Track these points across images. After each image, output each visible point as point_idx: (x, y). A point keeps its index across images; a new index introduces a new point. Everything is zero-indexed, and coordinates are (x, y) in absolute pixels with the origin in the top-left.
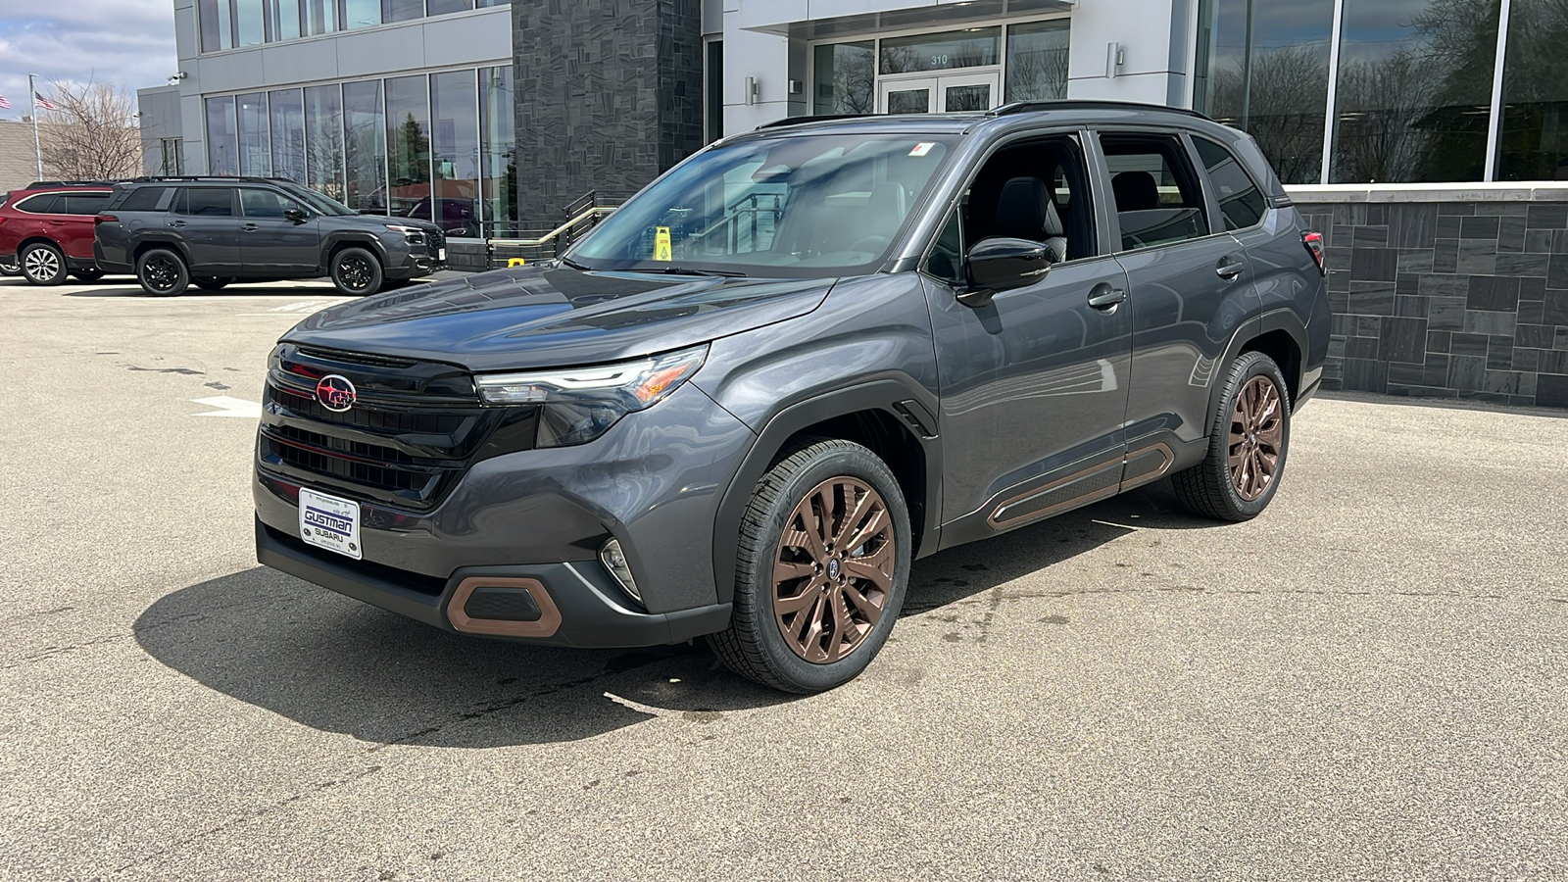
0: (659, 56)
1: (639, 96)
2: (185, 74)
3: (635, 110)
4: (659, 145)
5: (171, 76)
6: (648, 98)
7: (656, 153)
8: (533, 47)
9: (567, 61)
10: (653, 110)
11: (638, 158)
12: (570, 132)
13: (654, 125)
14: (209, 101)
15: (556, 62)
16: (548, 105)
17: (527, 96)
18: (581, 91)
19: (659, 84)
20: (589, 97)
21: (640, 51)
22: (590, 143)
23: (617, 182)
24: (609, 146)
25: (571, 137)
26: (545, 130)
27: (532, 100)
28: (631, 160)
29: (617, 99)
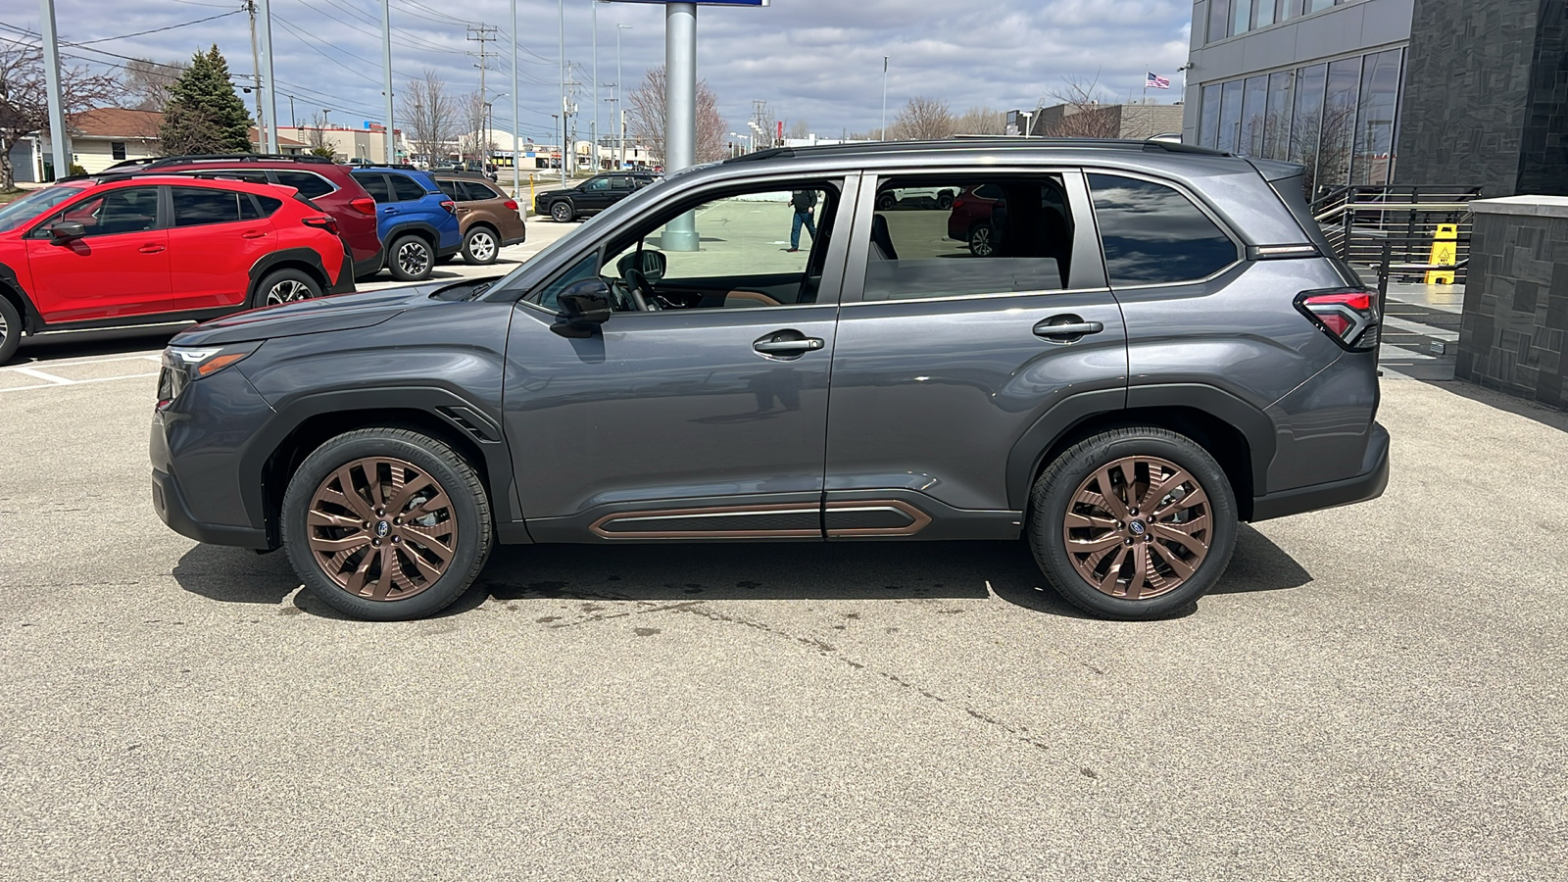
0: (1539, 26)
1: (1513, 74)
2: (1192, 64)
3: (1507, 90)
4: (1524, 130)
5: (1179, 67)
6: (1521, 75)
7: (1520, 139)
8: (1428, 23)
9: (1454, 37)
10: (1524, 89)
11: (1502, 144)
12: (1447, 116)
13: (1523, 107)
14: (1206, 90)
15: (1446, 38)
16: (1432, 87)
17: (1416, 79)
18: (1462, 70)
19: (1535, 57)
20: (1468, 77)
21: (1522, 20)
22: (1462, 128)
23: (1480, 173)
24: (1478, 131)
25: (1446, 122)
26: (1426, 113)
27: (1420, 82)
28: (1496, 146)
29: (1493, 78)
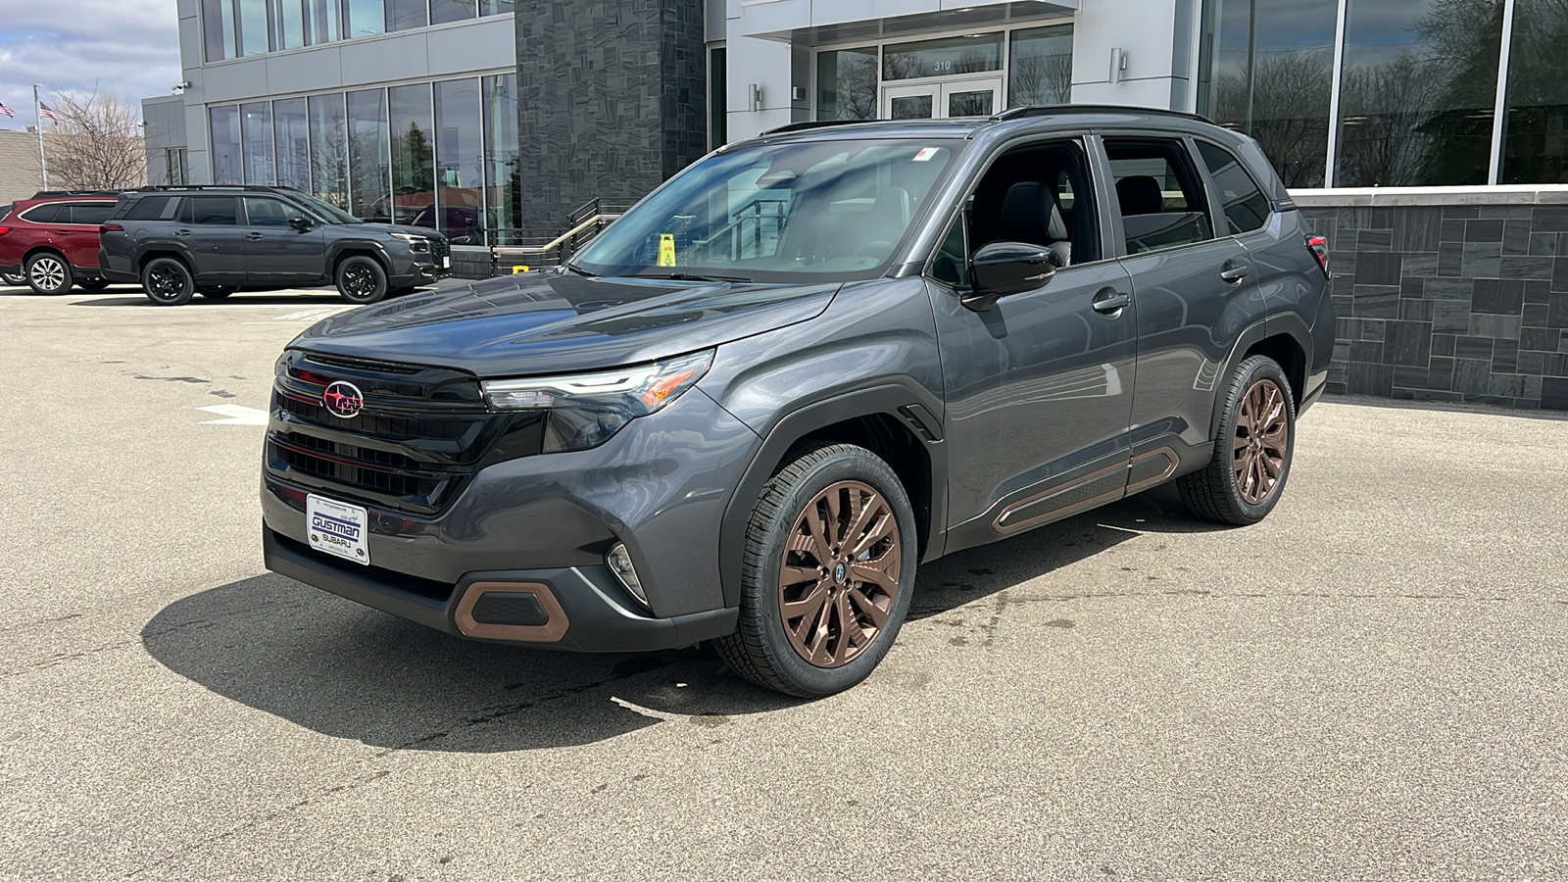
0: (662, 63)
1: (642, 103)
2: (189, 83)
3: (639, 117)
4: (663, 152)
5: (175, 85)
6: (652, 106)
7: (660, 160)
8: (537, 55)
9: (570, 69)
10: (656, 117)
11: (642, 165)
12: (574, 140)
13: (658, 132)
14: (213, 110)
15: (560, 70)
16: (551, 113)
17: (530, 104)
18: (585, 99)
19: (662, 91)
20: (592, 105)
21: (643, 59)
22: (594, 150)
23: (622, 190)
24: (612, 154)
25: (574, 144)
26: (549, 137)
27: (536, 108)
28: (635, 167)
29: (621, 107)
